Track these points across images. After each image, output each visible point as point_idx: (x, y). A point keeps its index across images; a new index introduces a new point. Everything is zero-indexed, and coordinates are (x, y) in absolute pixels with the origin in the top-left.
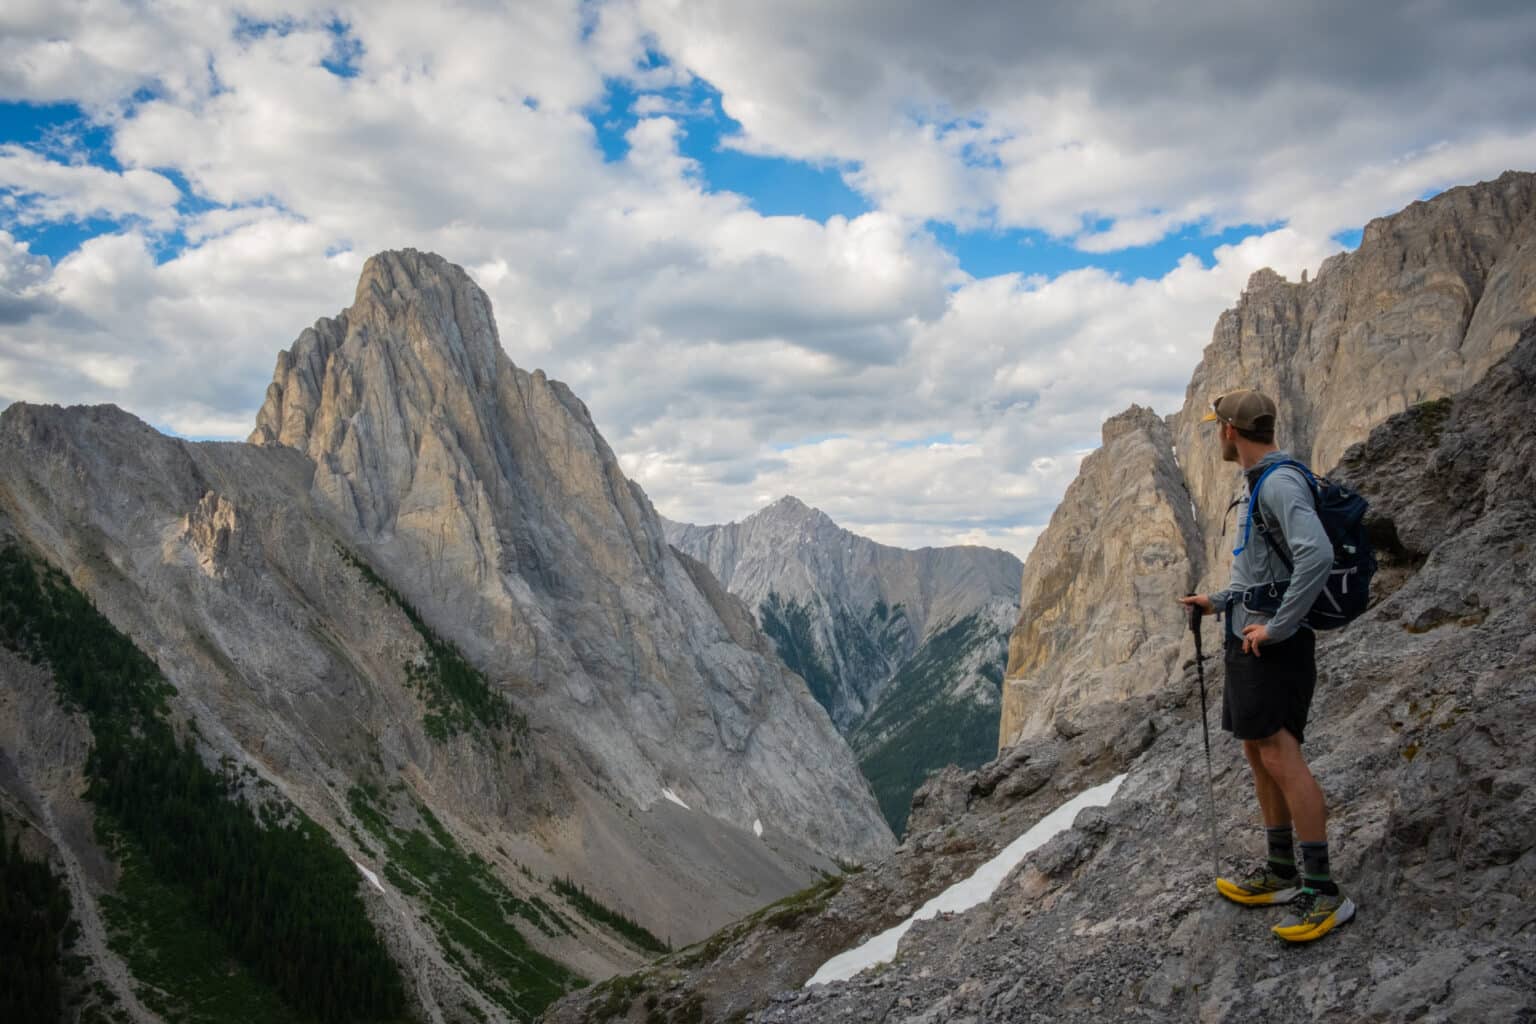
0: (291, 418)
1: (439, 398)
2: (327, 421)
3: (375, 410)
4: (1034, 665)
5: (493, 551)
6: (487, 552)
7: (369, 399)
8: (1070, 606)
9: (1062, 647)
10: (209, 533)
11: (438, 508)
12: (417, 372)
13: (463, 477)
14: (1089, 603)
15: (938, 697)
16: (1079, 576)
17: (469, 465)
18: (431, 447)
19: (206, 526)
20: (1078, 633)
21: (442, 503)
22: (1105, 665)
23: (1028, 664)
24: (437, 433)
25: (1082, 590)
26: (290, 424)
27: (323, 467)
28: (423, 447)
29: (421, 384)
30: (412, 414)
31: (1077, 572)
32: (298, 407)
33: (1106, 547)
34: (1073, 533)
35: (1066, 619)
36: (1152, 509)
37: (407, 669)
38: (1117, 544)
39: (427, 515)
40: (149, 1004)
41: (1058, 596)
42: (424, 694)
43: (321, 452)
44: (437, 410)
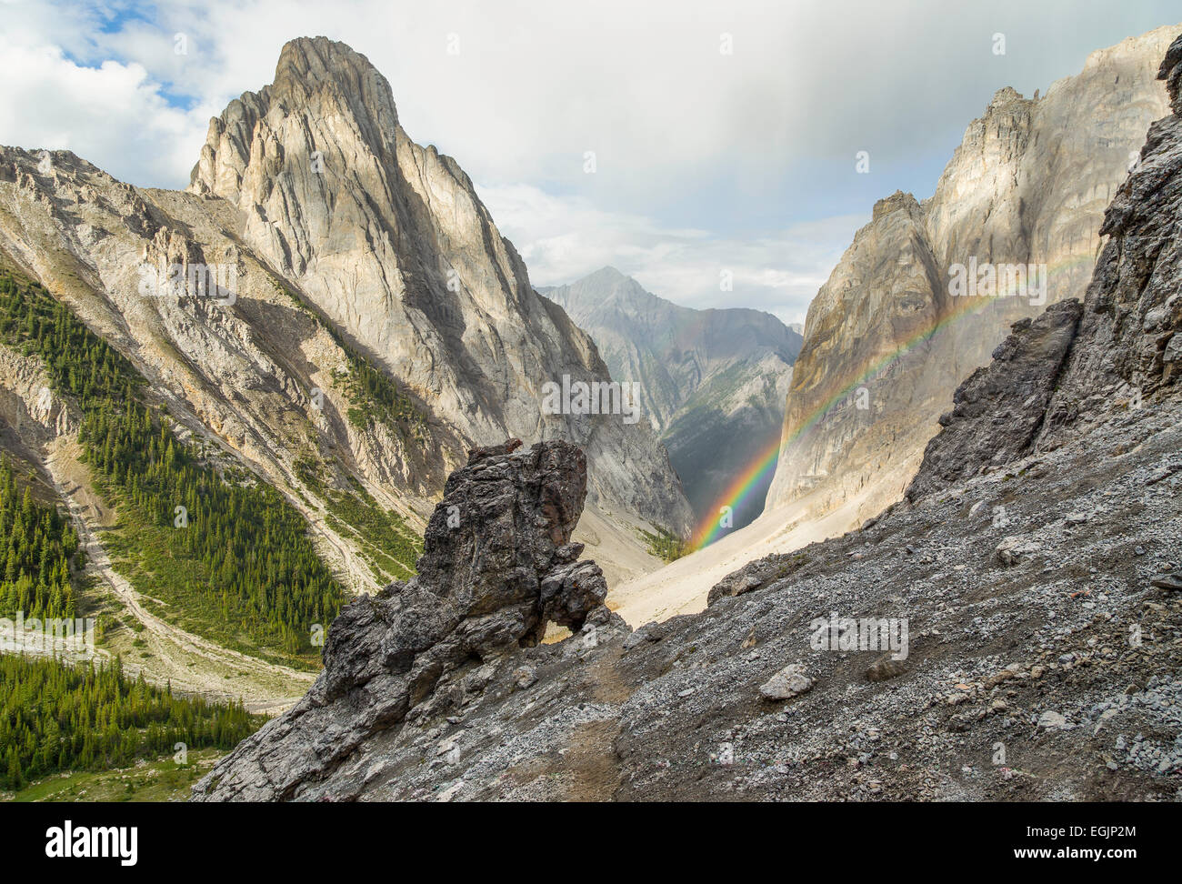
0: (224, 174)
1: (350, 164)
2: (255, 178)
3: (296, 171)
4: (811, 382)
5: (397, 289)
6: (393, 288)
7: (290, 163)
8: (841, 340)
9: (833, 368)
10: (165, 261)
11: (352, 252)
12: (330, 141)
16: (850, 317)
18: (345, 202)
19: (162, 256)
20: (846, 360)
21: (356, 248)
23: (806, 381)
24: (350, 192)
25: (851, 328)
26: (223, 179)
27: (255, 216)
28: (338, 203)
29: (335, 151)
30: (327, 176)
31: (848, 314)
32: (229, 166)
34: (848, 286)
35: (838, 347)
36: (910, 267)
37: (334, 375)
38: (880, 293)
39: (342, 257)
40: (152, 611)
41: (833, 332)
42: (347, 393)
43: (252, 204)
44: (349, 175)
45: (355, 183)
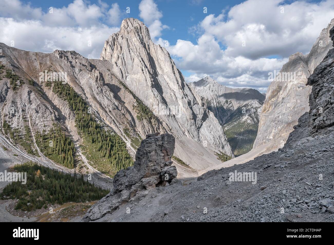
1: (138, 51)
2: (115, 55)
3: (125, 53)
4: (268, 111)
5: (149, 83)
6: (148, 83)
7: (124, 51)
8: (278, 98)
9: (275, 107)
10: (94, 77)
11: (138, 74)
12: (133, 45)
13: (143, 67)
15: (239, 121)
16: (281, 91)
17: (144, 65)
18: (137, 61)
19: (94, 76)
20: (280, 104)
21: (139, 73)
22: (286, 111)
23: (267, 110)
24: (138, 58)
25: (281, 94)
26: (108, 56)
27: (115, 65)
28: (135, 61)
29: (134, 47)
30: (132, 54)
31: (281, 90)
32: (109, 52)
35: (277, 100)
36: (301, 76)
37: (133, 106)
38: (291, 84)
39: (136, 75)
40: (90, 164)
41: (275, 95)
42: (136, 111)
43: (114, 62)
44: (138, 53)
45: (139, 55)
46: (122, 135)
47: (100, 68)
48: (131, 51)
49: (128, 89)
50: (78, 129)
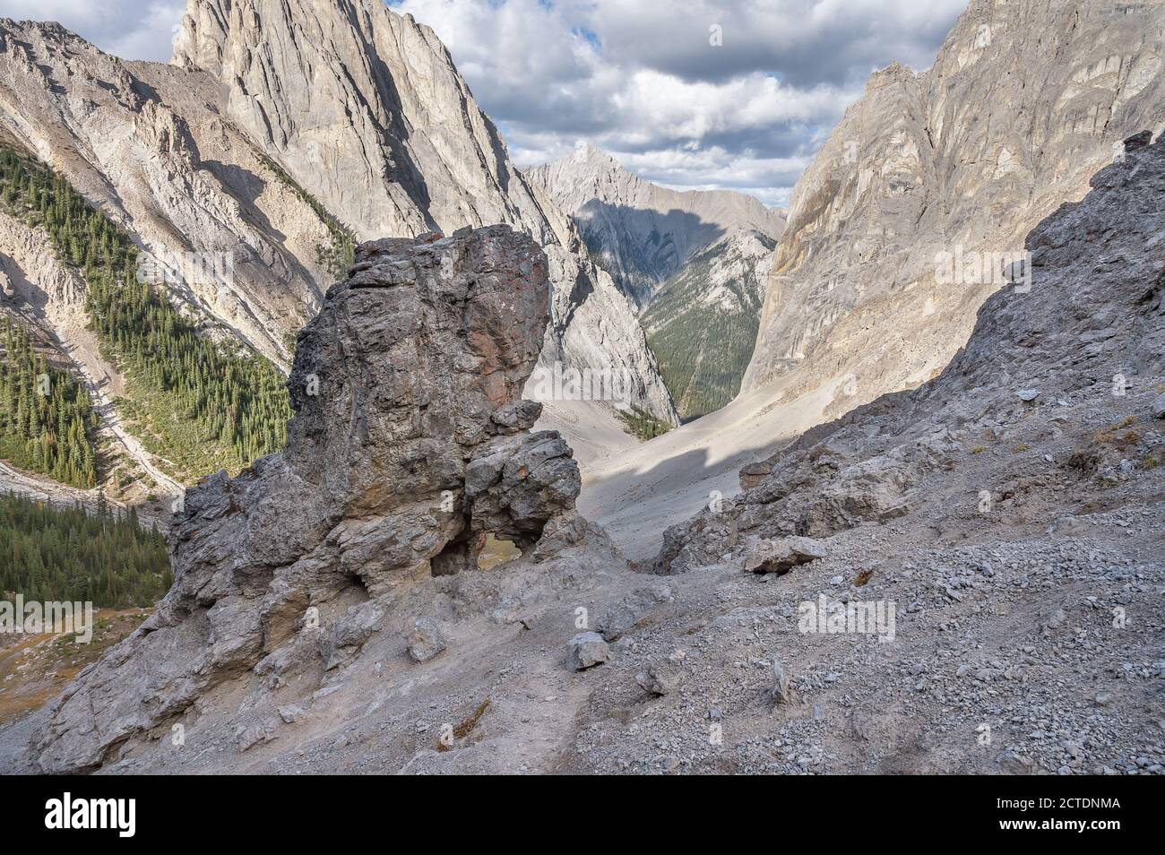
0: (205, 46)
1: (328, 34)
2: (236, 50)
3: (274, 42)
4: (793, 266)
5: (378, 166)
6: (373, 164)
7: (269, 33)
8: (826, 222)
9: (816, 251)
10: (152, 134)
11: (333, 126)
12: (307, 10)
13: (351, 103)
14: (841, 219)
15: (694, 302)
16: (836, 199)
17: (355, 93)
18: (324, 74)
19: (150, 129)
20: (830, 242)
21: (336, 123)
22: (850, 265)
23: (789, 264)
24: (328, 64)
25: (837, 209)
26: (204, 51)
27: (237, 89)
28: (317, 75)
29: (312, 20)
30: (305, 47)
31: (835, 195)
32: (209, 37)
33: (860, 175)
34: (835, 165)
35: (823, 230)
36: (902, 146)
37: (319, 251)
38: (869, 173)
39: (323, 132)
40: (161, 469)
41: (818, 214)
42: (332, 269)
43: (233, 76)
44: (327, 45)
45: (333, 54)
46: (280, 356)
47: (174, 99)
48: (298, 33)
49: (296, 185)
50: (101, 338)
